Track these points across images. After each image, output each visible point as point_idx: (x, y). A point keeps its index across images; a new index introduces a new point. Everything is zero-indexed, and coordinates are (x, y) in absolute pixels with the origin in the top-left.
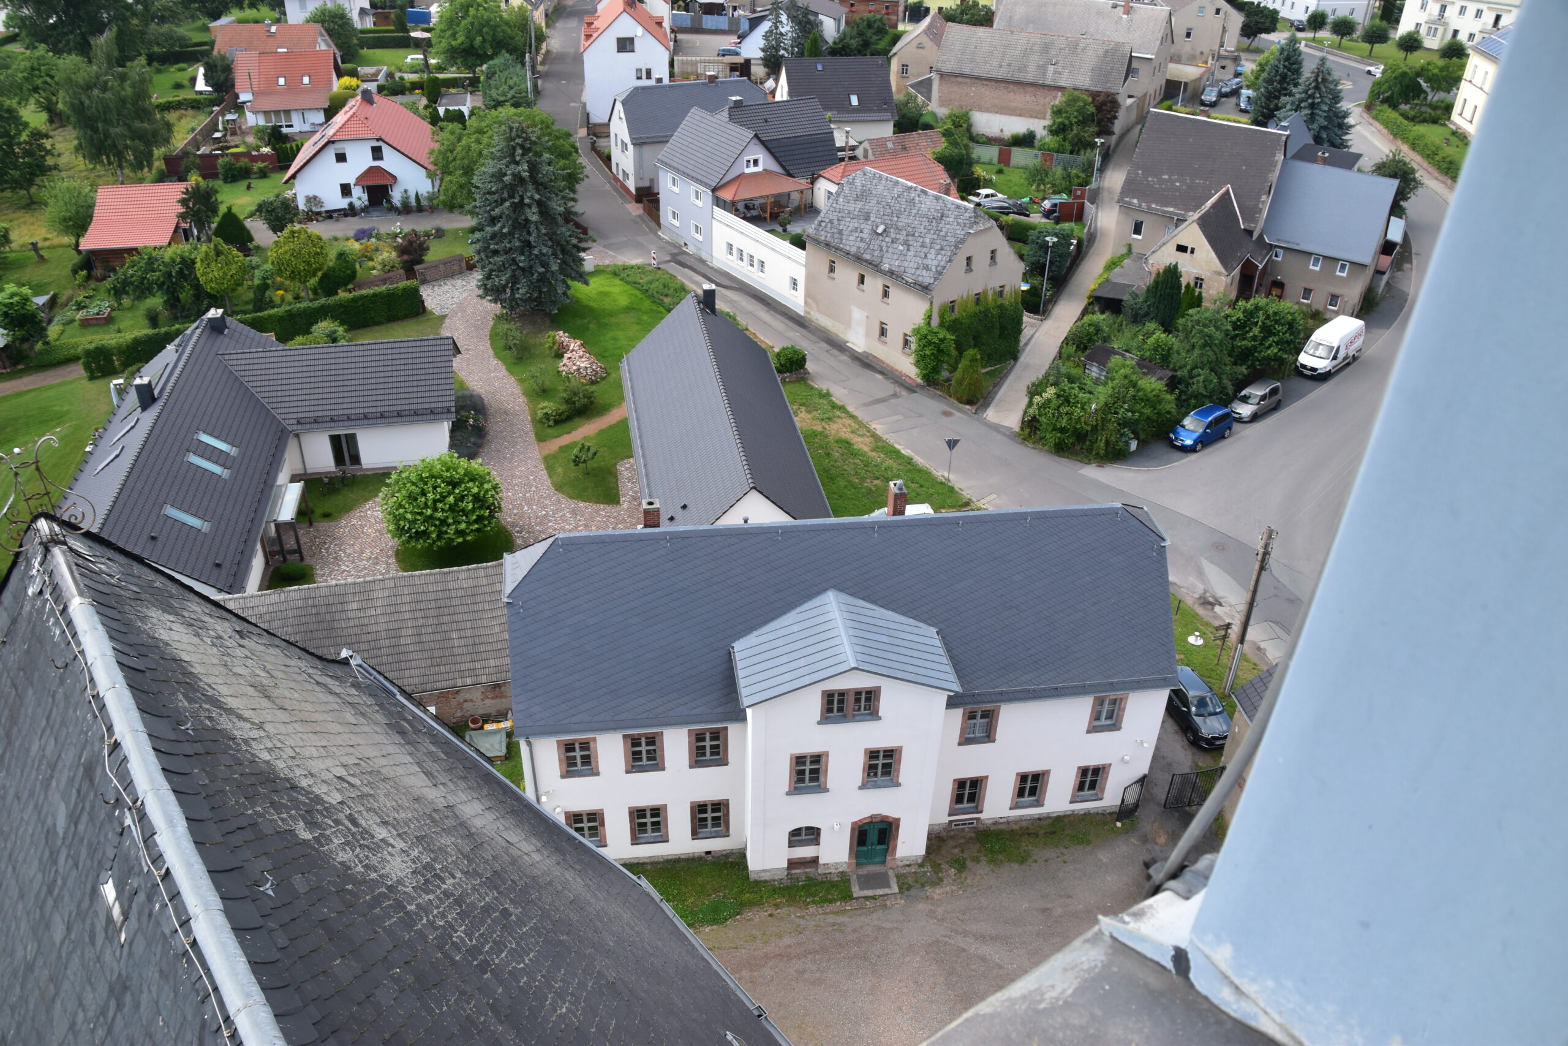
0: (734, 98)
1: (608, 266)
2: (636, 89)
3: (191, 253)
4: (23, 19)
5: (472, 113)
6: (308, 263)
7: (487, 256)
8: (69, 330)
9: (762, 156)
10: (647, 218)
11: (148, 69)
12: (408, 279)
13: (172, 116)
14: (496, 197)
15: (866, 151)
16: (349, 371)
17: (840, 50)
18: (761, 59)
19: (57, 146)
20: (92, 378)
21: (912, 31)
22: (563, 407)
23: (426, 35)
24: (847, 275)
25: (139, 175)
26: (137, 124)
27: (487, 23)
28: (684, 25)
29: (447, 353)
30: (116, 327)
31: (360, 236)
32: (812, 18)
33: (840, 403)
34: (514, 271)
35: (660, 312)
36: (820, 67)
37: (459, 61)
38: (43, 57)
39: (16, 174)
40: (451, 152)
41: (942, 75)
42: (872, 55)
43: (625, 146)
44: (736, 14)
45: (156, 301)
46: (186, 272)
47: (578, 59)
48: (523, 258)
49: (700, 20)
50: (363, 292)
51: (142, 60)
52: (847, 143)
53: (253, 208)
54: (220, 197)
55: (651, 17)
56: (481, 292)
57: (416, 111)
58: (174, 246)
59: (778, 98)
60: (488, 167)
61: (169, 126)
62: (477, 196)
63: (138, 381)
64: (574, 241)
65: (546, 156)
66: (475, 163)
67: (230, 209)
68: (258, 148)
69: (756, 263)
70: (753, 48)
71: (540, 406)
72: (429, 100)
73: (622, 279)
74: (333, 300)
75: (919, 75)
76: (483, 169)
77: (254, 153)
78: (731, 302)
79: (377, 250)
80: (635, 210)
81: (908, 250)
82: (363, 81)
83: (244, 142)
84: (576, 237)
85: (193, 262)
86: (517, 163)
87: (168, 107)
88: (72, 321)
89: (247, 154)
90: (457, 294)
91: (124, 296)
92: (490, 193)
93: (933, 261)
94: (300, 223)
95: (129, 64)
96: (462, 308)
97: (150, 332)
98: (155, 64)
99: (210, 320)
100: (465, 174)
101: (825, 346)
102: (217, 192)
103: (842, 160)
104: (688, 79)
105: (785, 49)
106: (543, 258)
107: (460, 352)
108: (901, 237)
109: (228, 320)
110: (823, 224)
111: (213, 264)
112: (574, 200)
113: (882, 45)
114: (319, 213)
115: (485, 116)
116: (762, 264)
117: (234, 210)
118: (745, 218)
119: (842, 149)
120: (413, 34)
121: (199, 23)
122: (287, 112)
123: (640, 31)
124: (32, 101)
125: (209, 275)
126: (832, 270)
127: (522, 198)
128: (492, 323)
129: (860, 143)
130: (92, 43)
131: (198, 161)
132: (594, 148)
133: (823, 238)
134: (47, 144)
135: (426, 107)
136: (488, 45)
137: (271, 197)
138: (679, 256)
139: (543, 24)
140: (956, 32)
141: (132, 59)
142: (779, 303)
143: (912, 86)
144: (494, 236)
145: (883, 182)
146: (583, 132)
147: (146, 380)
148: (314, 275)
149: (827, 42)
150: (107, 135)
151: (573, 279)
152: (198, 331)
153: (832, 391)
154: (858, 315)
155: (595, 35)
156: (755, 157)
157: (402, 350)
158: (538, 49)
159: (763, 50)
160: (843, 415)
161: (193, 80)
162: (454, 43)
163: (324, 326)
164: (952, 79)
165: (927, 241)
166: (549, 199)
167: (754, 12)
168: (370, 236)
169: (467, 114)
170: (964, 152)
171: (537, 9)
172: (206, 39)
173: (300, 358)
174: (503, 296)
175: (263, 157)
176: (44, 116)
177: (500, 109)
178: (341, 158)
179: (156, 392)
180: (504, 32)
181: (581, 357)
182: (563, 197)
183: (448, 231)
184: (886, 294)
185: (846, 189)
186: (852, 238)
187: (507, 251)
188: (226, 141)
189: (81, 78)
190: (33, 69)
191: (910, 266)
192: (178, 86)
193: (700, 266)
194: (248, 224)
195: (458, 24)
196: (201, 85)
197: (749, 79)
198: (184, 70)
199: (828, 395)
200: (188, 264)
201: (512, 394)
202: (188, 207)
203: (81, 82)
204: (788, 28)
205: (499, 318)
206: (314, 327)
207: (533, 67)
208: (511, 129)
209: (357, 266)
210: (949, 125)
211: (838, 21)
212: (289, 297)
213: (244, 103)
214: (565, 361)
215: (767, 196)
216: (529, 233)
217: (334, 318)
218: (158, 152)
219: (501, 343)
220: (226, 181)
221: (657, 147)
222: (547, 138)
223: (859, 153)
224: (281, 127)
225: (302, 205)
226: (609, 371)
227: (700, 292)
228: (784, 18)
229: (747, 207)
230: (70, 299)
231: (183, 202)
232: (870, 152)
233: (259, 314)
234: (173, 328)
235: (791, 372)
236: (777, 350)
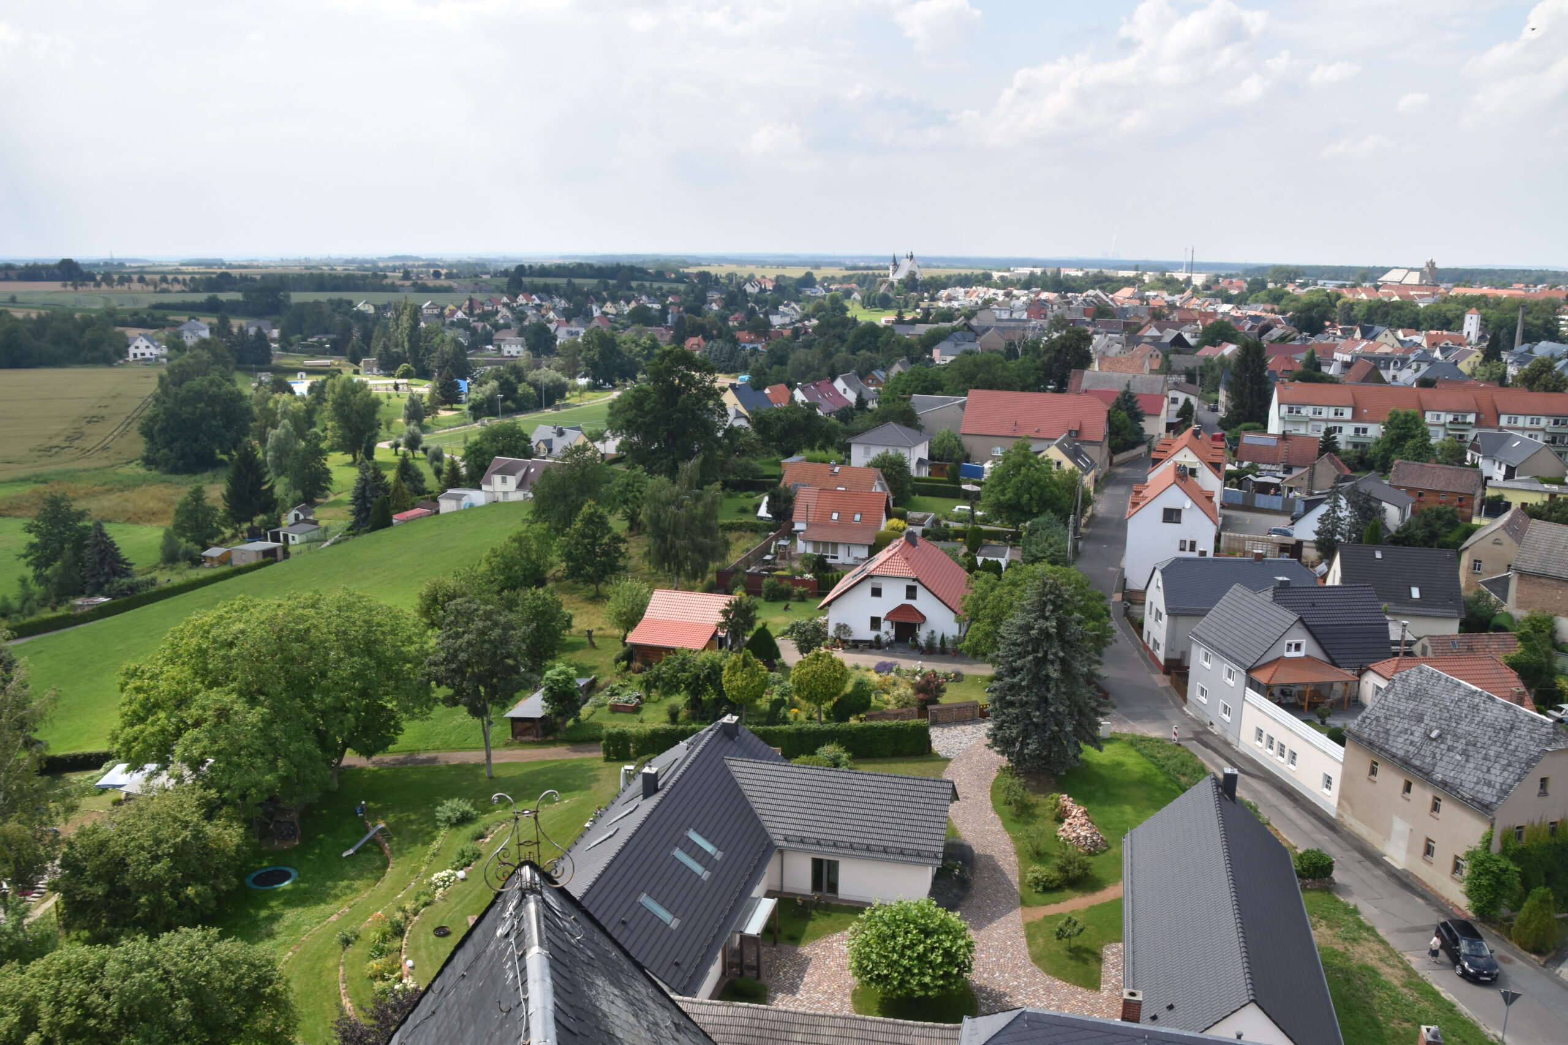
0: (1280, 579)
1: (1125, 735)
2: (1178, 559)
3: (721, 660)
4: (631, 445)
5: (1009, 566)
6: (827, 687)
7: (1001, 706)
8: (600, 712)
9: (1305, 641)
10: (1173, 691)
11: (721, 493)
12: (919, 717)
13: (731, 536)
14: (1019, 649)
15: (1424, 648)
16: (844, 798)
17: (1403, 539)
18: (1314, 541)
19: (631, 551)
20: (607, 759)
21: (1487, 526)
22: (1055, 874)
23: (977, 488)
24: (1390, 780)
25: (692, 583)
26: (700, 539)
27: (1037, 483)
28: (1235, 502)
29: (944, 797)
30: (639, 717)
31: (880, 669)
32: (1374, 505)
33: (1368, 924)
34: (1026, 725)
35: (1174, 791)
36: (1378, 555)
37: (1004, 516)
38: (639, 476)
39: (590, 570)
40: (983, 600)
41: (1522, 575)
42: (1441, 547)
43: (1159, 615)
44: (1291, 495)
45: (679, 700)
46: (713, 677)
47: (1122, 525)
48: (1037, 713)
49: (1253, 499)
50: (874, 723)
51: (718, 485)
52: (1403, 637)
53: (787, 628)
54: (758, 614)
55: (1201, 491)
56: (989, 741)
57: (955, 557)
58: (707, 652)
59: (1329, 583)
60: (1017, 619)
61: (727, 544)
62: (1001, 646)
63: (646, 770)
64: (1093, 704)
65: (1077, 615)
66: (1004, 613)
67: (765, 625)
68: (801, 574)
69: (1286, 754)
70: (1307, 529)
71: (1031, 869)
72: (969, 549)
73: (1138, 751)
74: (843, 725)
75: (1494, 573)
76: (1011, 620)
77: (798, 578)
78: (1253, 791)
79: (894, 684)
80: (1162, 681)
81: (1467, 761)
82: (910, 524)
83: (790, 567)
84: (1096, 700)
85: (722, 669)
86: (1046, 619)
87: (731, 528)
88: (604, 705)
89: (791, 578)
90: (965, 740)
91: (653, 690)
92: (1014, 644)
93: (1498, 776)
94: (827, 648)
95: (706, 487)
96: (967, 754)
97: (668, 726)
98: (728, 490)
99: (724, 724)
100: (993, 623)
101: (1357, 855)
102: (756, 608)
103: (1396, 654)
104: (1233, 555)
105: (1341, 534)
106: (1059, 717)
107: (958, 799)
108: (1460, 745)
109: (741, 728)
110: (1368, 721)
111: (739, 674)
112: (1099, 663)
113: (1452, 538)
114: (845, 642)
115: (1021, 570)
116: (1294, 755)
117: (768, 627)
118: (1279, 704)
119: (1397, 643)
120: (964, 487)
121: (773, 459)
122: (835, 545)
123: (1188, 503)
124: (620, 511)
125: (733, 682)
126: (1373, 772)
127: (1046, 653)
128: (995, 775)
129: (1419, 639)
130: (680, 467)
131: (745, 578)
132: (1127, 613)
133: (1366, 736)
134: (623, 547)
135: (966, 555)
136: (1034, 503)
137: (803, 620)
138: (1202, 735)
139: (1092, 489)
140: (1540, 529)
141: (710, 483)
142: (1309, 801)
143: (1484, 583)
144: (1012, 687)
145: (1442, 682)
146: (1117, 597)
147: (653, 770)
148: (830, 699)
149: (1389, 531)
150: (673, 546)
151: (1087, 742)
152: (711, 733)
153: (1360, 908)
154: (1400, 826)
155: (1142, 503)
156: (1298, 641)
157: (900, 786)
158: (1083, 512)
159: (1317, 533)
160: (1372, 938)
161: (757, 507)
162: (1002, 498)
163: (828, 750)
164: (1534, 579)
165: (1492, 753)
166: (1073, 658)
167: (1311, 494)
168: (890, 670)
169: (1004, 565)
170: (1545, 660)
171: (1087, 474)
172: (777, 473)
173: (800, 776)
174: (1011, 750)
175: (805, 583)
176: (626, 524)
177: (1037, 565)
178: (877, 592)
179: (660, 783)
180: (1051, 492)
181: (1082, 825)
182: (1088, 658)
183: (967, 676)
184: (1436, 807)
185: (1398, 685)
186: (1400, 740)
187: (1024, 705)
188: (775, 564)
189: (664, 495)
190: (628, 485)
191: (1469, 779)
192: (743, 511)
193: (1224, 749)
194: (779, 641)
195: (1008, 481)
196: (763, 512)
197: (1300, 560)
198: (751, 497)
199: (1355, 911)
200: (715, 671)
201: (1004, 851)
202: (728, 618)
203: (664, 499)
204: (1347, 513)
205: (1003, 770)
206: (820, 749)
207: (1076, 528)
208: (1045, 584)
209: (873, 697)
210: (1527, 629)
211: (1403, 509)
212: (803, 716)
213: (798, 531)
214: (1065, 826)
215: (1307, 684)
216: (1048, 690)
217: (841, 744)
218: (713, 566)
219: (1003, 797)
220: (767, 599)
221: (1194, 619)
222: (1079, 598)
223: (1417, 649)
224: (827, 557)
225: (831, 631)
226: (1110, 843)
227: (1221, 776)
228: (1343, 503)
229: (1283, 693)
230: (606, 685)
231: (725, 613)
232: (1429, 650)
233: (771, 728)
234: (690, 727)
235: (1314, 879)
236: (1300, 851)
